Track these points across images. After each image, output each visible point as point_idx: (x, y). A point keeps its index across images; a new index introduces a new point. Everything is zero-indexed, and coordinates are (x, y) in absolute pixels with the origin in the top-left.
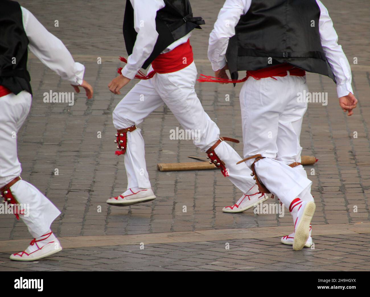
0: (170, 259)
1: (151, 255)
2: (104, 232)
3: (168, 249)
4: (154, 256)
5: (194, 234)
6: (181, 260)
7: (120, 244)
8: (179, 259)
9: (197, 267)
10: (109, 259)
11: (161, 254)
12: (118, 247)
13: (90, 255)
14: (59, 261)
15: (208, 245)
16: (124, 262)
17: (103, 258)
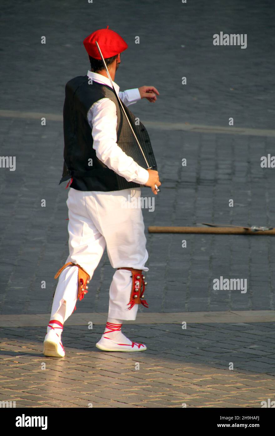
0: (207, 341)
1: (188, 336)
2: (141, 308)
3: (205, 330)
4: (191, 336)
5: (231, 315)
6: (218, 342)
7: (157, 323)
8: (217, 341)
9: (235, 350)
10: (146, 338)
11: (198, 334)
12: (155, 325)
13: (127, 332)
14: (96, 338)
15: (245, 327)
16: (162, 342)
17: (141, 337)
